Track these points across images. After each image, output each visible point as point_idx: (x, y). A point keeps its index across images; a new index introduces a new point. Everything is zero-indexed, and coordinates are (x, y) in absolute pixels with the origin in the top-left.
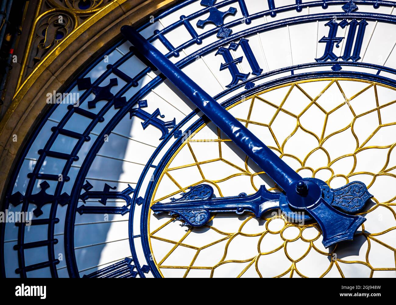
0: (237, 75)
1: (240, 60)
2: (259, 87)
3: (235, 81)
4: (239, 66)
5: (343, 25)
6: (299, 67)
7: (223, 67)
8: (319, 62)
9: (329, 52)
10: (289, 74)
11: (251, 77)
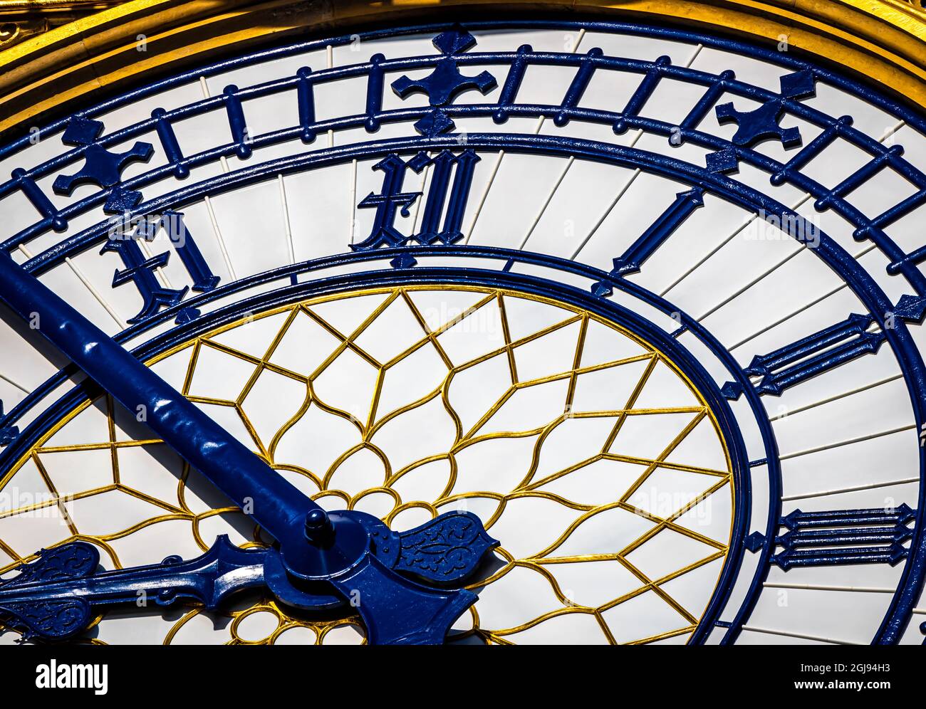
0: (154, 295)
1: (163, 260)
2: (211, 317)
3: (150, 307)
4: (159, 274)
5: (417, 166)
6: (310, 266)
7: (119, 280)
8: (359, 252)
9: (383, 227)
10: (285, 283)
11: (191, 295)
